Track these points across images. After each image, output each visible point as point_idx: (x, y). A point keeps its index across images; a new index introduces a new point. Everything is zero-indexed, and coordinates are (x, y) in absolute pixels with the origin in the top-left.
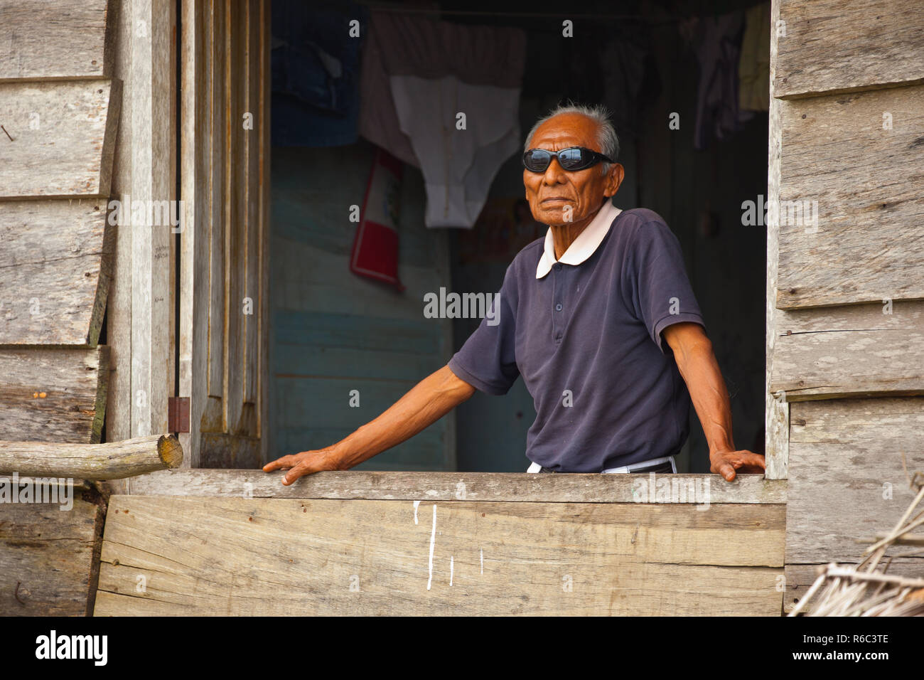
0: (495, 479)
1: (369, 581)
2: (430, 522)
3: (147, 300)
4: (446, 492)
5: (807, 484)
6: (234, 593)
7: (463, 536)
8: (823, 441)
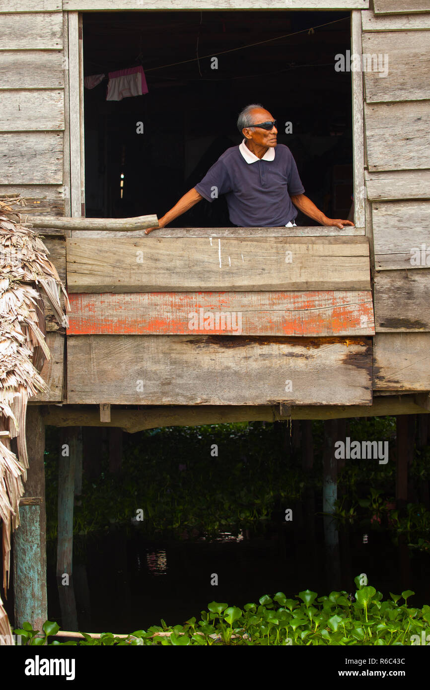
0: (242, 230)
1: (193, 266)
2: (218, 245)
3: (78, 168)
4: (220, 235)
5: (381, 229)
6: (132, 272)
7: (233, 249)
8: (386, 215)
